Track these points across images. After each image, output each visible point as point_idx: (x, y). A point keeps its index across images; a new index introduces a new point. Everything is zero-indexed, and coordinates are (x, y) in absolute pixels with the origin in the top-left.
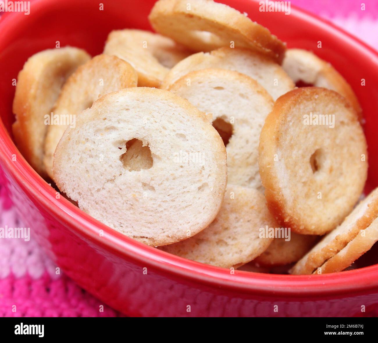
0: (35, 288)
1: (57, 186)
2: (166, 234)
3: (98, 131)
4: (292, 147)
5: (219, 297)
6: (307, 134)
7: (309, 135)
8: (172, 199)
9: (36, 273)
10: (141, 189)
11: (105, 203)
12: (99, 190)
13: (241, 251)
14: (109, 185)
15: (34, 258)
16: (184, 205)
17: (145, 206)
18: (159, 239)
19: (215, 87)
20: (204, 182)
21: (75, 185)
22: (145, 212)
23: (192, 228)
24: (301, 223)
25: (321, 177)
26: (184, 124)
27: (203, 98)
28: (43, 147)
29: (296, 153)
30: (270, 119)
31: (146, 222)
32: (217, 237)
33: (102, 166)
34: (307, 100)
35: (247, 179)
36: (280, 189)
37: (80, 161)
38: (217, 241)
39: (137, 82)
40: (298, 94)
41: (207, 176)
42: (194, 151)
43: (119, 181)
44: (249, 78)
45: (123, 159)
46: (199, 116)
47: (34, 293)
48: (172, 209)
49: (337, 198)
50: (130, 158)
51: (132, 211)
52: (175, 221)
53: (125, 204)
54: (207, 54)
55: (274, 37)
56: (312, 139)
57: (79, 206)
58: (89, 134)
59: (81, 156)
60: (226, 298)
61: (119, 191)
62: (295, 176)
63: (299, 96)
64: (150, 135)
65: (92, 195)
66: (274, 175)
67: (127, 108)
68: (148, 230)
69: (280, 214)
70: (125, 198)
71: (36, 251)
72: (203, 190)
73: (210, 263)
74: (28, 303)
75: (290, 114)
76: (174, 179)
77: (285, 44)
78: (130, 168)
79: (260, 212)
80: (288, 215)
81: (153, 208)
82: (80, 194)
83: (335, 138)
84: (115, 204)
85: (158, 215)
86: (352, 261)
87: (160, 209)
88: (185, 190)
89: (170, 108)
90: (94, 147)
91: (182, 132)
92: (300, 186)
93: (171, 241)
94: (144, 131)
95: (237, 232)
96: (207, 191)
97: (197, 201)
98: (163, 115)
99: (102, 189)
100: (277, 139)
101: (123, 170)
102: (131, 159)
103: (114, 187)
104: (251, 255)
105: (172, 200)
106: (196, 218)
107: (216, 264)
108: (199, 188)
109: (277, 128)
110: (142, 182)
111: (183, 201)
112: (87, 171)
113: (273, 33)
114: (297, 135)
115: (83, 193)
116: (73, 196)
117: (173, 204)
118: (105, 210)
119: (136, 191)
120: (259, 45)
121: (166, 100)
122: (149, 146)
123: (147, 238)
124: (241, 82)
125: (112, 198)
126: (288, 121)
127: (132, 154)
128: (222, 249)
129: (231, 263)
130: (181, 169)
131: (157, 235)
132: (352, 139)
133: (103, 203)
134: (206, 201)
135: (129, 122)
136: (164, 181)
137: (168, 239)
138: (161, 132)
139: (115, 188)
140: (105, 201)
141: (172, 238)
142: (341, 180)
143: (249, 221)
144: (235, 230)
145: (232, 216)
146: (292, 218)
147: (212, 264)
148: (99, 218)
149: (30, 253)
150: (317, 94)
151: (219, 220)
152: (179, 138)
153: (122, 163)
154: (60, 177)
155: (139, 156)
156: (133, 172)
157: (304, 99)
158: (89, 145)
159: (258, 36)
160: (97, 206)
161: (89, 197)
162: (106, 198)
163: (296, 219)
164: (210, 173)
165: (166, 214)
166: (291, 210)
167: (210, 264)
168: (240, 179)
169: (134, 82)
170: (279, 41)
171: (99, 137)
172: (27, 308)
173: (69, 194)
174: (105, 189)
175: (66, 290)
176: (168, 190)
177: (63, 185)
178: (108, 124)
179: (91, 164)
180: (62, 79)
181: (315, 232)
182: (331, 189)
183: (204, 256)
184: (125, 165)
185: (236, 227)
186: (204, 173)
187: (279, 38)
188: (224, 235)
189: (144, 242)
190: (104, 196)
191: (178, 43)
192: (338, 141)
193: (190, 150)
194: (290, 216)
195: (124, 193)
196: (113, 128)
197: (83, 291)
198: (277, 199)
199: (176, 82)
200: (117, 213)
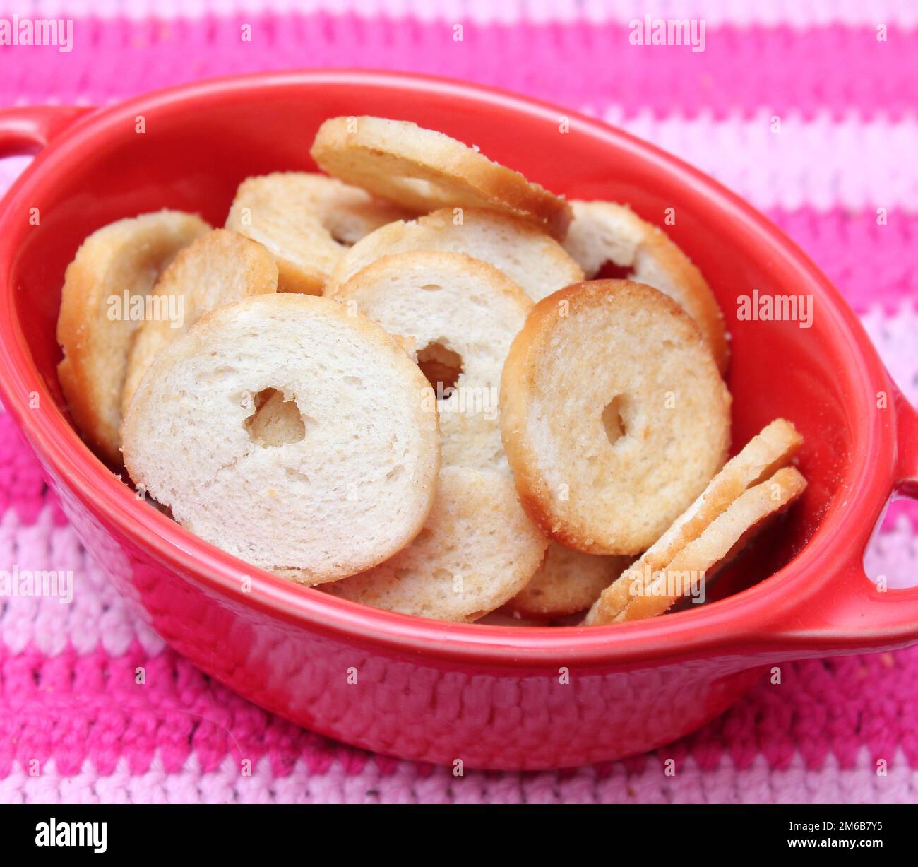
0: (113, 672)
1: (130, 479)
2: (333, 560)
3: (201, 376)
4: (563, 394)
5: (449, 676)
6: (594, 368)
7: (598, 370)
8: (340, 495)
9: (117, 644)
10: (285, 481)
11: (221, 508)
12: (208, 485)
13: (480, 589)
14: (227, 475)
15: (113, 616)
16: (362, 507)
17: (292, 511)
18: (320, 571)
19: (422, 285)
20: (396, 464)
21: (165, 476)
22: (292, 522)
23: (377, 548)
24: (587, 533)
25: (629, 447)
26: (358, 358)
27: (402, 307)
28: (119, 404)
29: (572, 405)
30: (518, 344)
31: (297, 541)
32: (434, 564)
33: (212, 440)
34: (592, 306)
35: (491, 455)
36: (539, 473)
37: (171, 432)
38: (434, 571)
39: (276, 282)
40: (572, 295)
41: (402, 453)
42: (378, 408)
43: (244, 465)
44: (487, 266)
45: (250, 426)
46: (386, 344)
47: (112, 683)
48: (341, 516)
49: (663, 485)
50: (265, 423)
51: (269, 521)
52: (348, 537)
53: (257, 509)
54: (412, 224)
55: (535, 187)
56: (606, 377)
57: (174, 514)
58: (186, 383)
59: (173, 423)
60: (461, 677)
61: (244, 485)
62: (572, 447)
63: (574, 298)
64: (298, 380)
65: (196, 493)
66: (527, 448)
67: (253, 332)
68: (301, 555)
69: (543, 519)
70: (255, 498)
71: (118, 602)
72: (396, 480)
73: (422, 613)
74: (100, 702)
75: (557, 334)
76: (343, 460)
77: (561, 197)
78: (264, 442)
79: (511, 516)
80: (559, 520)
81: (307, 514)
82: (174, 492)
83: (655, 372)
84: (239, 508)
85: (317, 526)
86: (671, 601)
87: (321, 516)
88: (363, 479)
89: (332, 330)
90: (195, 406)
91: (355, 373)
92: (582, 465)
93: (342, 574)
94: (285, 373)
95: (470, 554)
96: (405, 480)
97: (386, 500)
98: (320, 342)
99: (213, 482)
100: (531, 380)
101: (251, 447)
102: (266, 425)
103: (235, 477)
104: (499, 596)
105: (340, 499)
106: (386, 530)
107: (434, 614)
108: (390, 475)
109: (529, 360)
110: (285, 468)
111: (360, 501)
112: (185, 449)
113: (531, 180)
114: (573, 371)
115: (180, 491)
116: (163, 497)
117: (344, 506)
118: (222, 520)
119: (274, 484)
120: (505, 203)
121: (325, 315)
122: (296, 401)
123: (299, 569)
124: (473, 274)
125: (233, 497)
126: (552, 346)
127: (269, 416)
128: (444, 587)
129: (461, 612)
130: (356, 442)
131: (317, 564)
132: (690, 373)
133: (217, 507)
134: (401, 500)
135: (257, 358)
136: (325, 463)
137: (337, 569)
138: (316, 374)
139: (237, 481)
140: (220, 504)
141: (343, 567)
142: (671, 452)
143: (491, 533)
144: (467, 551)
145: (461, 525)
146: (567, 524)
147: (427, 614)
148: (211, 535)
149: (106, 608)
150: (611, 293)
151: (436, 533)
152: (350, 384)
153: (249, 433)
154: (137, 463)
155: (281, 420)
156: (270, 448)
157: (583, 303)
158: (186, 402)
159: (502, 187)
160: (207, 512)
161: (190, 496)
162: (222, 498)
163: (575, 527)
164: (407, 447)
165: (331, 525)
166: (565, 511)
167: (422, 616)
168: (478, 456)
169: (271, 282)
170: (547, 193)
171: (204, 387)
172: (98, 710)
173: (155, 492)
174: (219, 482)
175: (175, 675)
176: (332, 480)
177: (143, 476)
178: (220, 362)
179: (192, 438)
180: (154, 274)
181: (616, 550)
182: (649, 470)
183: (410, 601)
184: (255, 437)
185: (468, 545)
186: (396, 446)
187: (546, 187)
188: (447, 561)
189: (295, 576)
190: (217, 495)
191: (375, 196)
192: (660, 379)
193: (371, 406)
194: (562, 521)
195: (254, 488)
196: (231, 370)
197: (206, 677)
198: (534, 492)
199: (350, 280)
200: (243, 525)
